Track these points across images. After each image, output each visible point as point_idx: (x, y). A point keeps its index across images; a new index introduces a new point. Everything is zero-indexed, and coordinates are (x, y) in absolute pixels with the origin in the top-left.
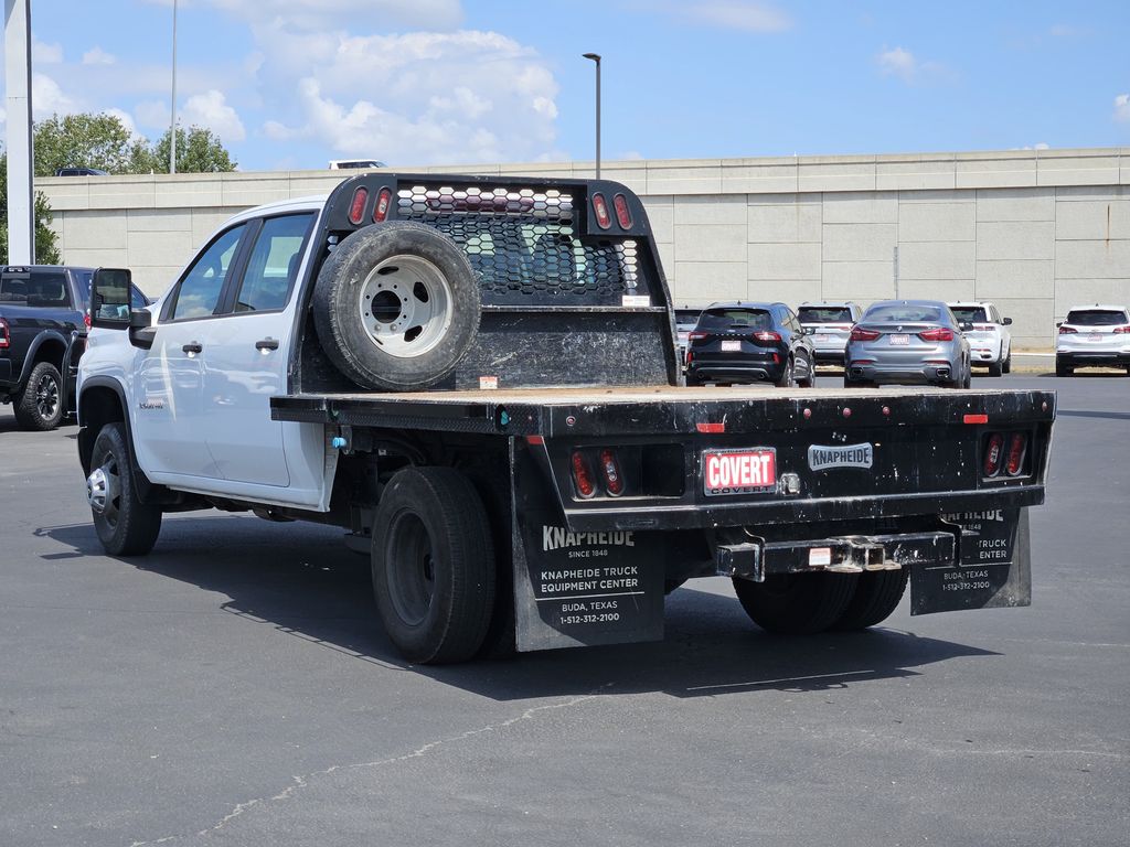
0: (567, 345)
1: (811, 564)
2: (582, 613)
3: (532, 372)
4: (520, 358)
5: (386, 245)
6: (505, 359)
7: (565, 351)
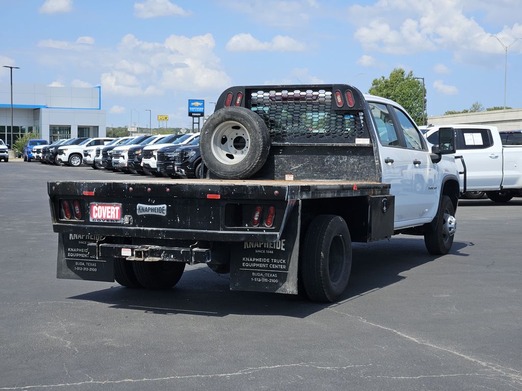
0: (327, 161)
1: (122, 255)
2: (83, 267)
3: (310, 173)
4: (304, 167)
5: (220, 117)
6: (297, 167)
7: (326, 164)
